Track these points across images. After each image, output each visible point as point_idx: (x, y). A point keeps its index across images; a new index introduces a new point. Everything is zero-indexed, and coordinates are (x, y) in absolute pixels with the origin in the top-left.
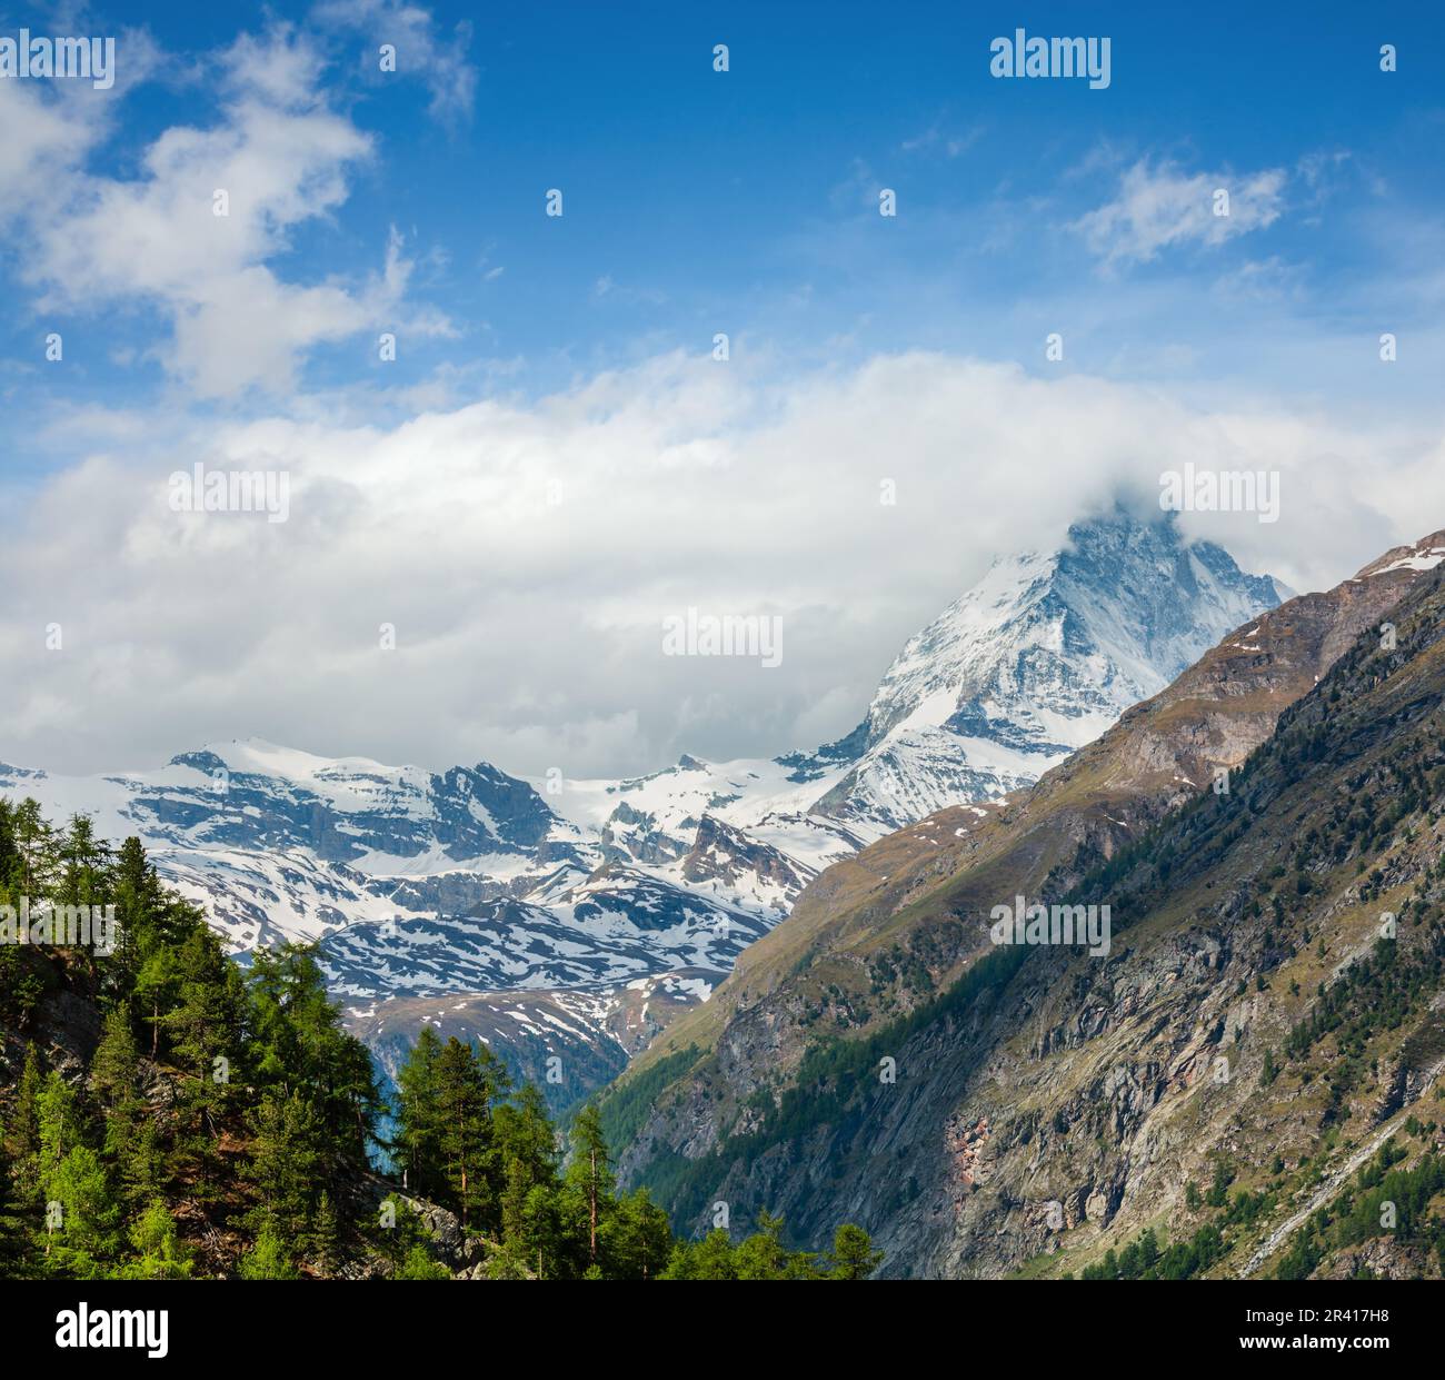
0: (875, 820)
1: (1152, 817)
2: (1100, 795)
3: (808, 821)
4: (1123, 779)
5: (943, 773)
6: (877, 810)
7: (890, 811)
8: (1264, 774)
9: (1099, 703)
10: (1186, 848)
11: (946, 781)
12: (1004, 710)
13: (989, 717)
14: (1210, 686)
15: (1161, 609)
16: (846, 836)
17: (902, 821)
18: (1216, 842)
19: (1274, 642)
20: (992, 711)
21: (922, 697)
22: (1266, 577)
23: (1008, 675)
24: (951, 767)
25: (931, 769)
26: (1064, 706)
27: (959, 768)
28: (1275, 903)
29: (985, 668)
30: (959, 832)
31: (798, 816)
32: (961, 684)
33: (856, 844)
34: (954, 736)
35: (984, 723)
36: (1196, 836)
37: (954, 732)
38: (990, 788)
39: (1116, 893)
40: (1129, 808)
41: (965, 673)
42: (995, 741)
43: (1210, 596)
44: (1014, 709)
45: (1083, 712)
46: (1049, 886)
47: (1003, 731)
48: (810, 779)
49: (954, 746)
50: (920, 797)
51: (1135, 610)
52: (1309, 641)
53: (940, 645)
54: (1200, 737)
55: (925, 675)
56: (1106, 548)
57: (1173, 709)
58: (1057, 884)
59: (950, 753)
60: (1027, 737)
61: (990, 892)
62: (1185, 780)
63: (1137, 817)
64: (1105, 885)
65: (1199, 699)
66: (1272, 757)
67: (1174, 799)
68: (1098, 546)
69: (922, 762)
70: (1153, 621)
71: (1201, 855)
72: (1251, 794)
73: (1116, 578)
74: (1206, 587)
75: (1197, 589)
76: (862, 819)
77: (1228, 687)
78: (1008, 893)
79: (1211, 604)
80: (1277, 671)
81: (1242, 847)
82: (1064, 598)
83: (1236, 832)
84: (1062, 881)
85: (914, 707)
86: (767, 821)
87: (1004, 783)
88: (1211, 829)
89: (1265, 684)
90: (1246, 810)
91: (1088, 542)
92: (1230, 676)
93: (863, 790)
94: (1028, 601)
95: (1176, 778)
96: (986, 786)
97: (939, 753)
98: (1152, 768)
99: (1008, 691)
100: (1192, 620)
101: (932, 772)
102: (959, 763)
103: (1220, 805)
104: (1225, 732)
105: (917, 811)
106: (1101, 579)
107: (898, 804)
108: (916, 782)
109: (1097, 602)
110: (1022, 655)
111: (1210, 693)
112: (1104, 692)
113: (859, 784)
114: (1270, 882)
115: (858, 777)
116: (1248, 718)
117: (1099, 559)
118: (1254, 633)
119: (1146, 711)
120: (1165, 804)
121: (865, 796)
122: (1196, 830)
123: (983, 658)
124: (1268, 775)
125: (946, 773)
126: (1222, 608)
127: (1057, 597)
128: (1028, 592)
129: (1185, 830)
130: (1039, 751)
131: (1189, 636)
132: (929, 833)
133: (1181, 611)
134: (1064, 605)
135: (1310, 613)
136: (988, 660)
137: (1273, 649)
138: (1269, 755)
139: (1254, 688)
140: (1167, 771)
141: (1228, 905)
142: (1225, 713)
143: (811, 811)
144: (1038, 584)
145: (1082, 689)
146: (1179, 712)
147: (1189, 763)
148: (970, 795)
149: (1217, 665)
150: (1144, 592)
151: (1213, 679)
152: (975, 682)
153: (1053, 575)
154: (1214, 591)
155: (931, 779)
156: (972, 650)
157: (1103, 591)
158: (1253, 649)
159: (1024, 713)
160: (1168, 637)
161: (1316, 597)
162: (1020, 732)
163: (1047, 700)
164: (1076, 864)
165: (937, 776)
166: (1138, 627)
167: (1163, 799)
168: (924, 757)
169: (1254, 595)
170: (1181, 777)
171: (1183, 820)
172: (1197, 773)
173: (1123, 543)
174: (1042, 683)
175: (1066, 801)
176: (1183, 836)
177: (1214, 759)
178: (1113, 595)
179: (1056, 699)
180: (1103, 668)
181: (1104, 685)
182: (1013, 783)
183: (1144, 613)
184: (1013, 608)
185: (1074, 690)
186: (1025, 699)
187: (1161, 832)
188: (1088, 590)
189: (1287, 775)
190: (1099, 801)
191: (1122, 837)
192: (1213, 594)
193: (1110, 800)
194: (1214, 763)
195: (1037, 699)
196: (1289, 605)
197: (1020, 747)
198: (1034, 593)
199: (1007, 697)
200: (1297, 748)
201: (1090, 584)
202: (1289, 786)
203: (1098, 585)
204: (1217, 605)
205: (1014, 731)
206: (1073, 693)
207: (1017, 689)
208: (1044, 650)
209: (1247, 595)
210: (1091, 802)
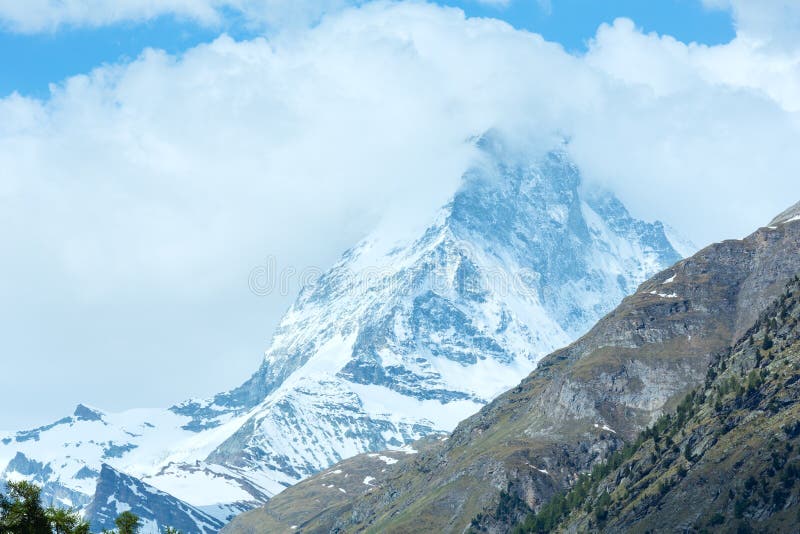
0: (273, 468)
1: (573, 465)
2: (521, 443)
3: (207, 471)
4: (545, 426)
5: (340, 421)
6: (275, 459)
7: (288, 459)
8: (699, 422)
9: (493, 350)
10: (622, 496)
11: (344, 429)
12: (400, 357)
13: (384, 365)
14: (628, 334)
15: (554, 256)
16: (247, 485)
17: (299, 468)
18: (653, 490)
19: (691, 289)
20: (387, 358)
21: (317, 344)
22: (657, 223)
23: (404, 322)
24: (348, 415)
25: (328, 417)
26: (459, 353)
27: (356, 416)
29: (380, 316)
30: (367, 480)
31: (198, 465)
32: (357, 331)
33: (256, 493)
34: (349, 383)
35: (380, 371)
36: (631, 484)
37: (351, 380)
38: (387, 435)
40: (550, 456)
41: (360, 321)
42: (392, 388)
43: (602, 243)
44: (410, 356)
45: (478, 359)
47: (399, 378)
48: (206, 428)
49: (351, 394)
50: (317, 444)
51: (527, 256)
52: (725, 288)
54: (620, 384)
55: (321, 323)
56: (499, 195)
57: (592, 356)
59: (347, 401)
60: (423, 384)
62: (605, 427)
63: (559, 464)
65: (617, 347)
66: (706, 405)
67: (594, 446)
68: (491, 193)
69: (319, 410)
70: (545, 268)
71: (638, 503)
72: (687, 442)
73: (509, 226)
74: (598, 233)
75: (589, 235)
76: (260, 467)
77: (646, 333)
79: (602, 251)
80: (693, 318)
81: (678, 495)
83: (672, 480)
84: (485, 530)
85: (310, 355)
86: (166, 471)
87: (400, 431)
88: (646, 477)
89: (682, 331)
90: (682, 457)
92: (648, 323)
93: (261, 438)
94: (422, 249)
95: (596, 426)
96: (383, 433)
97: (336, 401)
98: (572, 415)
99: (404, 338)
100: (584, 265)
101: (329, 420)
102: (356, 410)
103: (656, 453)
104: (644, 379)
105: (315, 458)
106: (495, 227)
107: (296, 451)
108: (313, 430)
109: (490, 249)
110: (418, 301)
111: (629, 340)
112: (498, 339)
113: (256, 433)
114: (710, 529)
115: (256, 425)
116: (666, 365)
117: (491, 207)
118: (671, 280)
119: (563, 358)
120: (586, 451)
121: (262, 444)
122: (631, 478)
123: (378, 306)
124: (703, 423)
125: (343, 420)
126: (614, 255)
128: (422, 239)
129: (620, 478)
130: (435, 398)
132: (337, 481)
133: (573, 258)
135: (726, 260)
136: (382, 307)
137: (690, 295)
138: (702, 402)
139: (672, 335)
140: (587, 418)
142: (644, 360)
143: (209, 460)
144: (433, 231)
145: (476, 336)
146: (598, 359)
147: (609, 411)
148: (367, 443)
149: (635, 312)
150: (535, 239)
151: (631, 327)
152: (370, 329)
153: (446, 223)
154: (605, 237)
155: (329, 427)
156: (366, 298)
157: (496, 238)
158: (670, 296)
159: (419, 360)
160: (561, 284)
161: (732, 245)
162: (416, 379)
163: (442, 347)
164: (499, 512)
165: (334, 424)
167: (584, 447)
168: (321, 404)
169: (645, 241)
170: (601, 424)
171: (616, 468)
172: (616, 420)
173: (516, 190)
174: (436, 330)
175: (486, 449)
176: (618, 484)
177: (633, 406)
178: (506, 242)
179: (451, 346)
180: (497, 314)
181: (498, 331)
182: (410, 431)
183: (537, 260)
184: (407, 256)
185: (469, 337)
186: (420, 346)
187: (593, 480)
188: (481, 237)
189: (722, 422)
190: (520, 449)
191: (544, 485)
192: (605, 241)
193: (531, 448)
194: (634, 410)
195: (432, 346)
196: (705, 252)
197: (416, 394)
198: (428, 240)
199: (403, 344)
200: (731, 395)
201: (483, 232)
202: (724, 433)
203: (491, 232)
204: (609, 252)
205: (409, 378)
206: (467, 340)
207: (412, 337)
208: (438, 297)
209: (638, 241)
210: (513, 450)
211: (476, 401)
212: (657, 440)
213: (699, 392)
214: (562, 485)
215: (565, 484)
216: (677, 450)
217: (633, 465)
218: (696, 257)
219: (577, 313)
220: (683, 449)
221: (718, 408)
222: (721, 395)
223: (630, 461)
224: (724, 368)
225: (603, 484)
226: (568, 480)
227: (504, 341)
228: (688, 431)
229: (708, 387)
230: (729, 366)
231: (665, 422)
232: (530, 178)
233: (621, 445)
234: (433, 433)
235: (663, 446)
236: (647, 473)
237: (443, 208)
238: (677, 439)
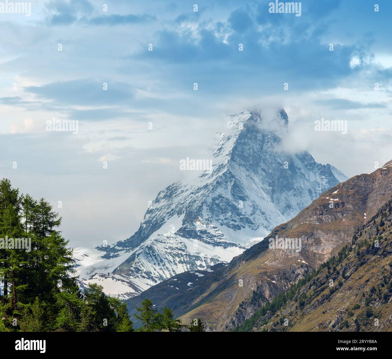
0: (144, 277)
1: (288, 279)
2: (263, 268)
3: (113, 278)
4: (274, 260)
5: (176, 255)
6: (145, 273)
7: (151, 273)
8: (349, 260)
9: (249, 223)
10: (312, 294)
11: (178, 259)
12: (205, 226)
13: (198, 229)
14: (315, 217)
15: (279, 179)
16: (131, 285)
17: (156, 278)
18: (326, 292)
19: (345, 197)
20: (199, 226)
21: (166, 219)
22: (328, 165)
23: (207, 209)
24: (180, 253)
25: (170, 253)
26: (233, 224)
27: (184, 253)
28: (356, 321)
29: (196, 206)
30: (189, 284)
31: (109, 275)
32: (185, 213)
33: (136, 289)
34: (180, 237)
35: (195, 232)
36: (316, 289)
37: (181, 236)
38: (198, 263)
39: (278, 316)
40: (277, 274)
41: (186, 208)
42: (201, 240)
43: (302, 174)
44: (210, 226)
45: (242, 227)
46: (239, 311)
47: (204, 236)
48: (113, 257)
49: (181, 243)
50: (165, 266)
51: (266, 179)
52: (361, 197)
53: (175, 195)
54: (310, 241)
55: (168, 209)
56: (253, 150)
57: (297, 228)
58: (243, 310)
59: (179, 246)
60: (215, 239)
61: (211, 313)
62: (303, 262)
63: (281, 279)
64: (272, 312)
65: (310, 224)
66: (352, 252)
67: (298, 270)
68: (249, 149)
69: (166, 250)
70: (274, 185)
71: (319, 298)
72: (343, 270)
73: (257, 165)
74: (300, 169)
75: (295, 170)
76: (138, 277)
77: (324, 218)
78: (220, 314)
79: (301, 177)
80: (346, 210)
81: (339, 295)
82: (233, 173)
83: (336, 287)
84: (245, 309)
85: (162, 224)
86: (94, 277)
87: (204, 261)
88: (323, 286)
89: (341, 217)
90: (341, 277)
91: (245, 147)
92: (325, 213)
93: (139, 263)
94: (216, 175)
95: (299, 261)
96: (196, 262)
97: (174, 246)
98: (288, 256)
99: (207, 217)
100: (293, 184)
101: (171, 255)
102: (184, 251)
103: (328, 274)
104: (322, 239)
105: (164, 273)
106: (251, 165)
107: (155, 269)
108: (163, 259)
109: (248, 176)
110: (214, 199)
111: (315, 220)
112: (251, 218)
113: (136, 260)
114: (353, 311)
115: (136, 256)
116: (332, 233)
117: (249, 155)
118: (336, 192)
119: (284, 228)
120: (294, 273)
121: (139, 266)
122: (316, 286)
123: (195, 201)
124: (351, 261)
125: (177, 255)
126: (307, 179)
127: (230, 173)
128: (217, 170)
129: (311, 286)
130: (221, 246)
131: (291, 193)
132: (175, 284)
133: (288, 180)
134: (233, 177)
135: (362, 184)
136: (197, 202)
137: (344, 200)
138: (351, 251)
139: (336, 218)
140: (295, 257)
141: (333, 322)
142: (322, 230)
143: (114, 272)
144: (222, 166)
145: (241, 217)
146: (301, 229)
147: (305, 254)
148: (189, 266)
149: (318, 207)
150: (270, 171)
151: (316, 214)
152: (191, 212)
153: (228, 163)
154: (303, 171)
155: (170, 258)
156: (189, 197)
157: (251, 170)
158: (335, 200)
159: (214, 228)
160: (281, 193)
161: (365, 176)
162: (212, 236)
163: (225, 221)
164: (252, 300)
165: (173, 257)
166: (268, 188)
167: (293, 270)
168: (167, 247)
169: (322, 173)
170: (301, 260)
171: (309, 281)
172: (309, 258)
173: (261, 147)
174: (222, 213)
175: (247, 271)
176: (310, 288)
177: (317, 252)
178: (256, 172)
179: (229, 221)
180: (251, 207)
181: (251, 215)
182: (209, 261)
183: (270, 181)
184: (209, 178)
185: (238, 217)
186: (214, 220)
187: (298, 287)
188: (244, 169)
189: (360, 261)
190: (263, 271)
191: (274, 288)
192: (303, 173)
193: (268, 270)
194: (317, 254)
195: (220, 221)
196: (352, 179)
197: (212, 244)
198: (219, 171)
199: (206, 220)
200: (364, 248)
201: (245, 167)
202: (361, 266)
203: (249, 168)
204: (305, 178)
205: (209, 236)
206: (237, 218)
207: (211, 216)
208: (223, 197)
209: (318, 173)
210: (259, 271)
211: (240, 247)
212: (329, 268)
213: (349, 246)
214: (282, 289)
215: (284, 288)
216: (338, 273)
217: (317, 280)
218: (348, 182)
219: (289, 207)
220: (341, 273)
221: (358, 254)
222: (360, 248)
223: (316, 278)
224: (361, 235)
225: (303, 288)
226: (285, 286)
227: (254, 219)
228: (344, 264)
229: (353, 243)
230: (364, 234)
231: (333, 259)
232: (268, 142)
233: (311, 270)
234: (220, 262)
235: (332, 271)
236: (324, 284)
237: (227, 155)
238: (338, 268)
